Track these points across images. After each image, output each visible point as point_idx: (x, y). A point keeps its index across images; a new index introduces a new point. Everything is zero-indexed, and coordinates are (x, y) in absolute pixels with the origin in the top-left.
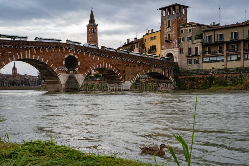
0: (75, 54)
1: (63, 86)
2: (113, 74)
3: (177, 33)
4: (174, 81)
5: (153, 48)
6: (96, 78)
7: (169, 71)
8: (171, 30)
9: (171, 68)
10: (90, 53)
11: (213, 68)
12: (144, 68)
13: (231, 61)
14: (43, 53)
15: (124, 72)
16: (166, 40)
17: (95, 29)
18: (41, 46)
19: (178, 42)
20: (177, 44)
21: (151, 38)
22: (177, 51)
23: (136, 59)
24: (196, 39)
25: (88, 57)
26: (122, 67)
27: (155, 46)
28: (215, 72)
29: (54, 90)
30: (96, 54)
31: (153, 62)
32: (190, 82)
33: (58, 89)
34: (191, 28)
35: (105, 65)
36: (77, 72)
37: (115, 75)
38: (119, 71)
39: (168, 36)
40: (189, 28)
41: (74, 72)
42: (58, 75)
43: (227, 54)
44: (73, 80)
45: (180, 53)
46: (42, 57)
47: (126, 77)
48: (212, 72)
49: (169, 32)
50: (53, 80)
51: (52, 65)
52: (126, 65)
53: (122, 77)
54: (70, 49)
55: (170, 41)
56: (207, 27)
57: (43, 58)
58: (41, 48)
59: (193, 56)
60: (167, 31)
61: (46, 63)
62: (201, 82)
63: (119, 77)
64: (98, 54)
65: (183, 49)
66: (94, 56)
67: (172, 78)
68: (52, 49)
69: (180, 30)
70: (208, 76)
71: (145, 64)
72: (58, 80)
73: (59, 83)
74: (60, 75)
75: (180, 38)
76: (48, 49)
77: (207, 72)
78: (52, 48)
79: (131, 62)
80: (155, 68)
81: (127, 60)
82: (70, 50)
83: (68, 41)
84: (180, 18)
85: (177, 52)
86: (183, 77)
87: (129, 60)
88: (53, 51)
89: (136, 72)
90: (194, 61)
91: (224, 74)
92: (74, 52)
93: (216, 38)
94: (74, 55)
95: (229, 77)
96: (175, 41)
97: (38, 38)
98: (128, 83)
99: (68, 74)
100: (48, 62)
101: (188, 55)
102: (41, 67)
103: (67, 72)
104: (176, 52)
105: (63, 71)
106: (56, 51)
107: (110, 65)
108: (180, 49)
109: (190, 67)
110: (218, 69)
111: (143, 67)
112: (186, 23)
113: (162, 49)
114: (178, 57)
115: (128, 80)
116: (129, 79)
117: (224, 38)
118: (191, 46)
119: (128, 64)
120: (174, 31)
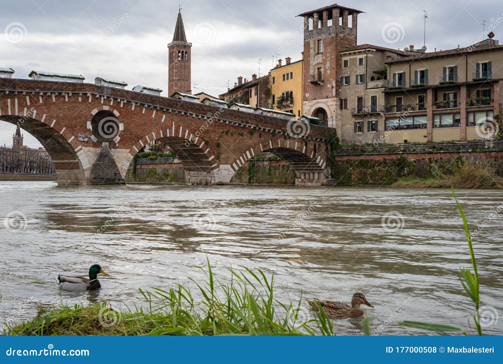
0: (113, 107)
1: (87, 174)
2: (195, 151)
3: (334, 66)
4: (326, 167)
5: (288, 97)
6: (174, 159)
7: (315, 145)
8: (323, 60)
9: (321, 140)
10: (146, 106)
11: (406, 141)
12: (263, 139)
13: (441, 126)
14: (45, 104)
15: (218, 145)
16: (312, 80)
17: (186, 52)
18: (41, 89)
19: (337, 86)
20: (334, 90)
21: (284, 75)
22: (335, 103)
23: (244, 120)
24: (372, 79)
25: (142, 114)
26: (215, 136)
27: (291, 93)
28: (409, 150)
29: (69, 181)
30: (158, 108)
31: (281, 126)
32: (358, 170)
33: (77, 179)
34: (363, 56)
35: (177, 131)
36: (117, 145)
37: (199, 152)
38: (207, 143)
39: (316, 72)
40: (359, 57)
41: (110, 144)
42: (76, 150)
43: (434, 112)
44: (107, 161)
45: (341, 108)
46: (44, 113)
47: (222, 156)
48: (402, 149)
49: (318, 64)
50: (67, 161)
51: (64, 128)
52: (223, 132)
53: (213, 157)
54: (104, 96)
55: (321, 84)
56: (396, 55)
57: (45, 115)
58: (42, 94)
59: (365, 116)
60: (316, 62)
61: (52, 126)
62: (380, 171)
63: (206, 157)
64: (162, 109)
65: (346, 100)
66: (155, 111)
67: (322, 161)
68: (64, 97)
69: (341, 60)
70: (394, 157)
71: (264, 130)
72: (76, 161)
73: (79, 168)
74: (81, 149)
75: (342, 78)
76: (56, 96)
77: (392, 150)
78: (64, 94)
79: (233, 126)
80: (285, 138)
81: (225, 121)
82: (102, 98)
83: (98, 79)
84: (342, 35)
85: (335, 107)
86: (346, 158)
87: (230, 122)
88: (67, 100)
89: (244, 148)
90: (368, 127)
91: (427, 155)
92: (112, 104)
93: (413, 78)
94: (111, 110)
95: (436, 162)
96: (331, 83)
97: (36, 73)
98: (225, 170)
99: (97, 149)
100: (55, 123)
101: (356, 112)
102: (42, 134)
103: (95, 145)
104: (332, 105)
105: (87, 142)
106: (73, 100)
107: (187, 131)
108: (341, 100)
109: (360, 138)
110: (415, 144)
111: (260, 136)
112: (354, 45)
113: (305, 99)
114: (336, 117)
115: (226, 163)
116: (230, 162)
117: (429, 78)
118: (363, 94)
119: (227, 130)
120: (328, 63)
